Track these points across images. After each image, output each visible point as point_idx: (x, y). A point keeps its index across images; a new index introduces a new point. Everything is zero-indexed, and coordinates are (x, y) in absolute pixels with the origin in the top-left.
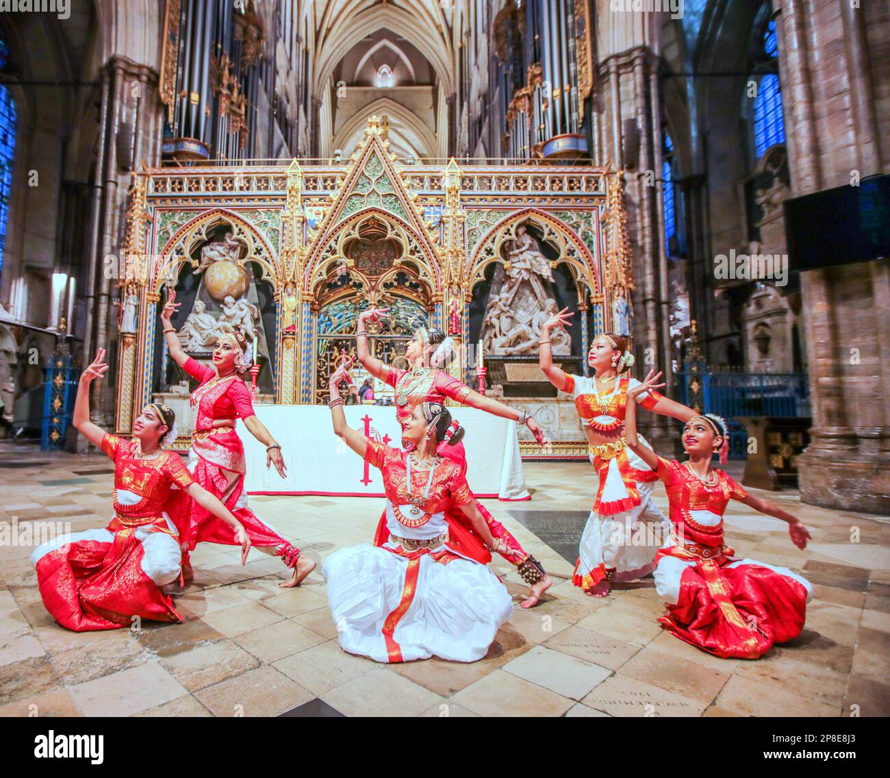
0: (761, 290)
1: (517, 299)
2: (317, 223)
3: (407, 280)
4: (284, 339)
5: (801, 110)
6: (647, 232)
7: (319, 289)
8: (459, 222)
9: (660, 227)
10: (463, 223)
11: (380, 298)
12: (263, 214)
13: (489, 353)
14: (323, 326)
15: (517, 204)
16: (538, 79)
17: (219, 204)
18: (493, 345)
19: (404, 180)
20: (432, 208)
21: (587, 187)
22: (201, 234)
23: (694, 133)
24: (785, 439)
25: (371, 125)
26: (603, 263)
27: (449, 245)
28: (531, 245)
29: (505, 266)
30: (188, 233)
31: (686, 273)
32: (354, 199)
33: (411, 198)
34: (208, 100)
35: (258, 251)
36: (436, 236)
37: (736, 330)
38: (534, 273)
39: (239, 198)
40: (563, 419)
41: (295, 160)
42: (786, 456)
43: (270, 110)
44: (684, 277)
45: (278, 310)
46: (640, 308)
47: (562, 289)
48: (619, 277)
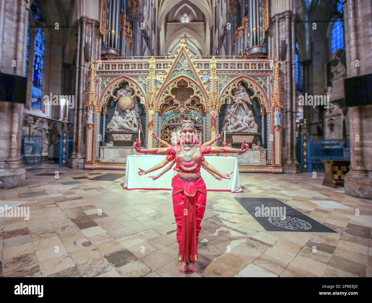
0: (331, 106)
1: (237, 111)
2: (161, 81)
3: (195, 103)
4: (149, 126)
6: (289, 85)
8: (216, 82)
10: (217, 82)
11: (185, 110)
12: (140, 78)
13: (227, 131)
14: (163, 120)
15: (238, 74)
16: (247, 23)
17: (124, 74)
18: (228, 128)
19: (194, 65)
20: (205, 76)
21: (266, 67)
22: (117, 86)
23: (307, 43)
24: (340, 169)
25: (182, 43)
26: (271, 97)
27: (212, 90)
28: (243, 90)
30: (112, 86)
32: (175, 72)
33: (197, 72)
34: (118, 33)
35: (139, 92)
36: (207, 87)
37: (321, 121)
38: (244, 101)
39: (131, 72)
40: (254, 157)
41: (152, 57)
42: (340, 175)
43: (141, 34)
46: (285, 114)
47: (255, 107)
48: (277, 103)
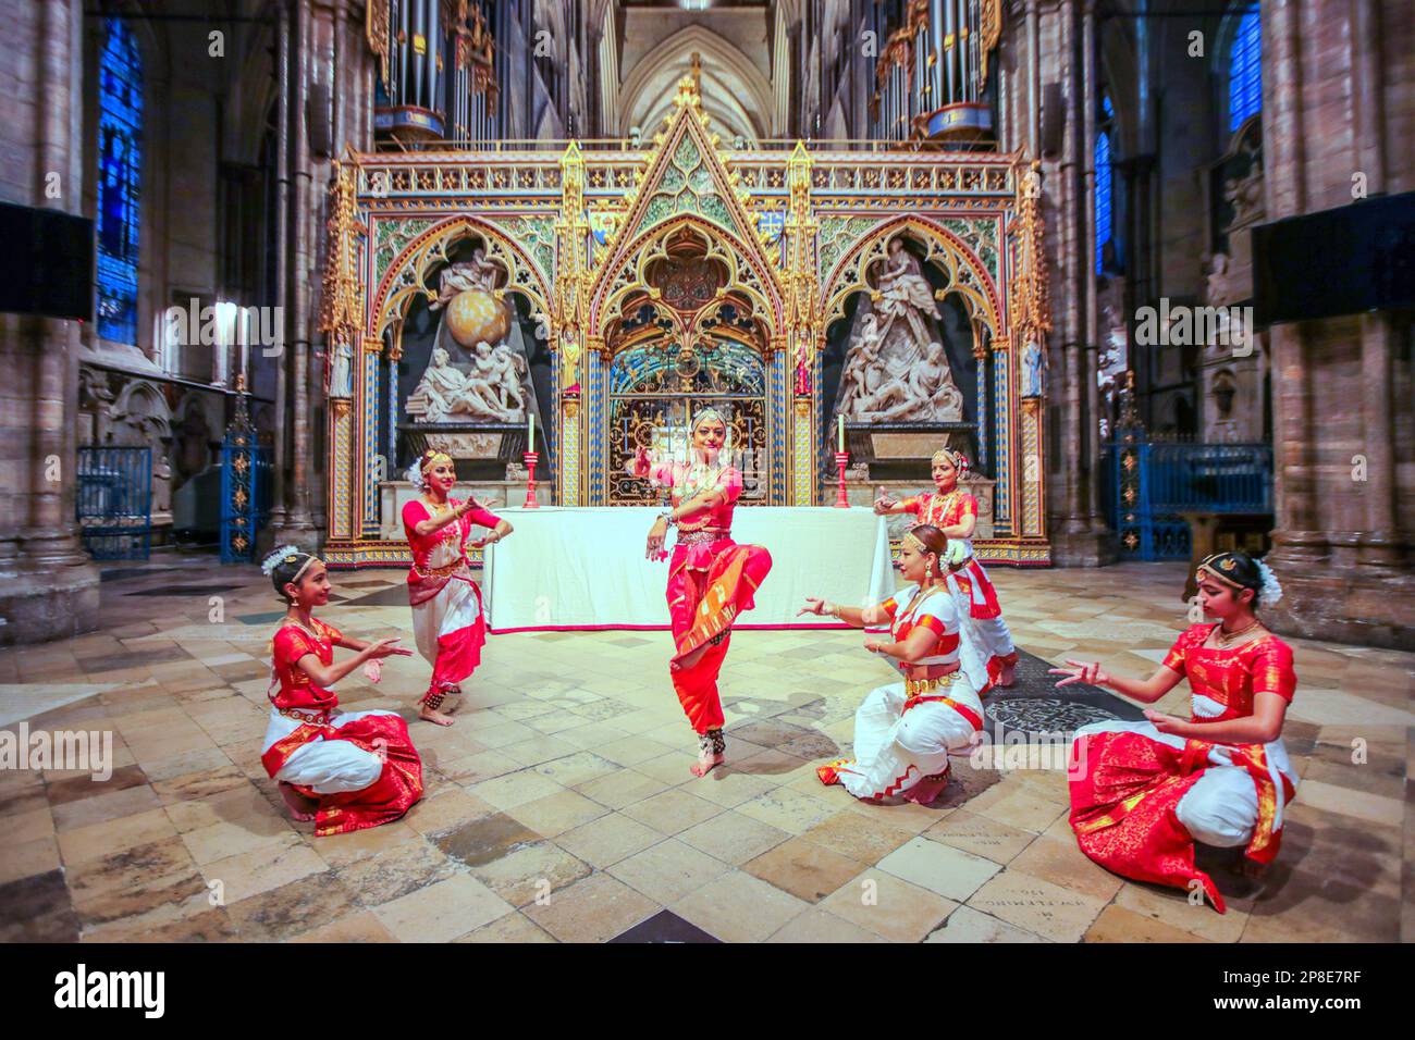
2: (606, 236)
3: (735, 316)
4: (563, 403)
6: (1071, 249)
7: (610, 330)
8: (809, 236)
9: (1090, 240)
10: (815, 237)
11: (697, 341)
12: (529, 223)
13: (850, 419)
14: (617, 381)
15: (890, 208)
16: (924, 16)
17: (465, 208)
18: (856, 408)
19: (730, 172)
20: (770, 215)
21: (989, 182)
22: (438, 253)
23: (1143, 94)
24: (1241, 542)
25: (682, 90)
26: (1009, 293)
27: (794, 270)
28: (909, 267)
29: (873, 298)
30: (421, 251)
31: (1125, 296)
32: (659, 201)
33: (741, 200)
34: (439, 47)
35: (523, 277)
36: (776, 255)
37: (1188, 378)
38: (912, 306)
39: (493, 200)
41: (573, 142)
43: (527, 50)
44: (1121, 302)
45: (555, 362)
46: (1058, 355)
47: (952, 326)
48: (1031, 313)
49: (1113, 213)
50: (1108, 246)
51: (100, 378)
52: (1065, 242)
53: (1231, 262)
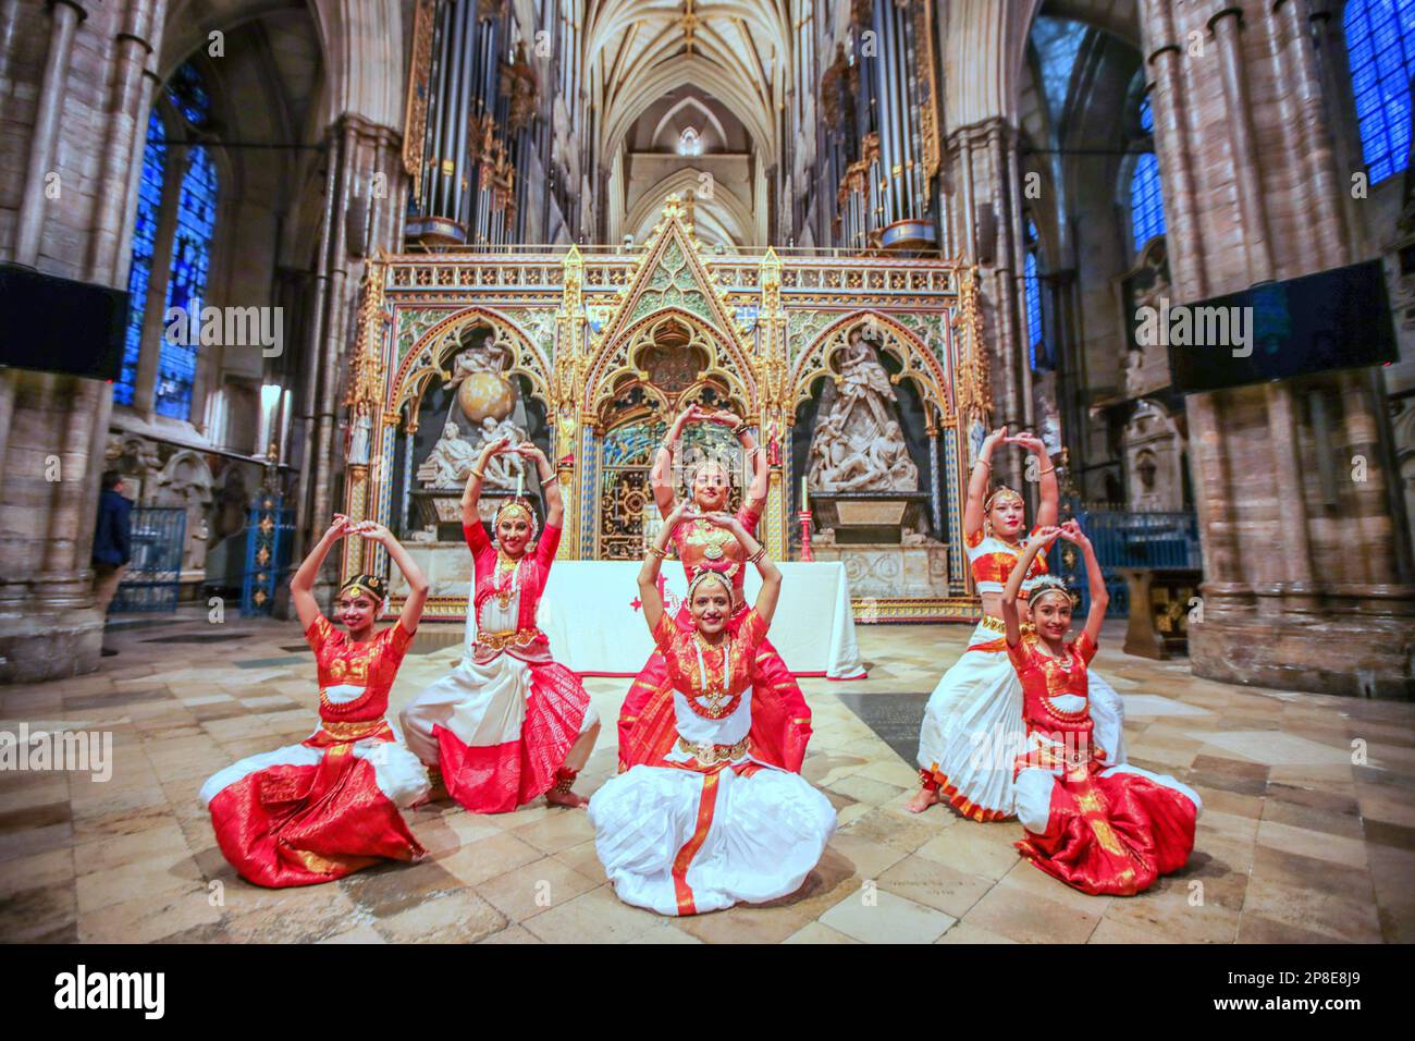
0: (1143, 410)
1: (851, 422)
2: (601, 326)
3: (715, 398)
5: (1181, 202)
6: (1008, 340)
7: (604, 408)
8: (779, 327)
9: (1023, 334)
10: (784, 328)
12: (533, 314)
13: (817, 488)
14: (609, 455)
15: (849, 304)
16: (876, 152)
17: (478, 301)
18: (822, 479)
19: (710, 273)
20: (745, 309)
21: (935, 284)
22: (454, 339)
23: (1062, 220)
24: (1173, 596)
25: (670, 205)
26: (956, 377)
27: (766, 355)
28: (868, 355)
29: (836, 381)
30: (438, 337)
31: (1057, 388)
32: (648, 296)
33: (719, 296)
34: (465, 170)
35: (527, 361)
36: (750, 343)
37: (1115, 458)
38: (872, 390)
39: (503, 294)
40: (909, 570)
41: (575, 246)
42: (1175, 617)
43: (545, 182)
44: (1054, 395)
45: (552, 435)
47: (906, 409)
48: (975, 395)
49: (1042, 318)
50: (1040, 346)
51: (151, 447)
52: (1003, 335)
53: (1145, 357)
